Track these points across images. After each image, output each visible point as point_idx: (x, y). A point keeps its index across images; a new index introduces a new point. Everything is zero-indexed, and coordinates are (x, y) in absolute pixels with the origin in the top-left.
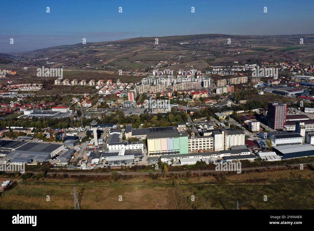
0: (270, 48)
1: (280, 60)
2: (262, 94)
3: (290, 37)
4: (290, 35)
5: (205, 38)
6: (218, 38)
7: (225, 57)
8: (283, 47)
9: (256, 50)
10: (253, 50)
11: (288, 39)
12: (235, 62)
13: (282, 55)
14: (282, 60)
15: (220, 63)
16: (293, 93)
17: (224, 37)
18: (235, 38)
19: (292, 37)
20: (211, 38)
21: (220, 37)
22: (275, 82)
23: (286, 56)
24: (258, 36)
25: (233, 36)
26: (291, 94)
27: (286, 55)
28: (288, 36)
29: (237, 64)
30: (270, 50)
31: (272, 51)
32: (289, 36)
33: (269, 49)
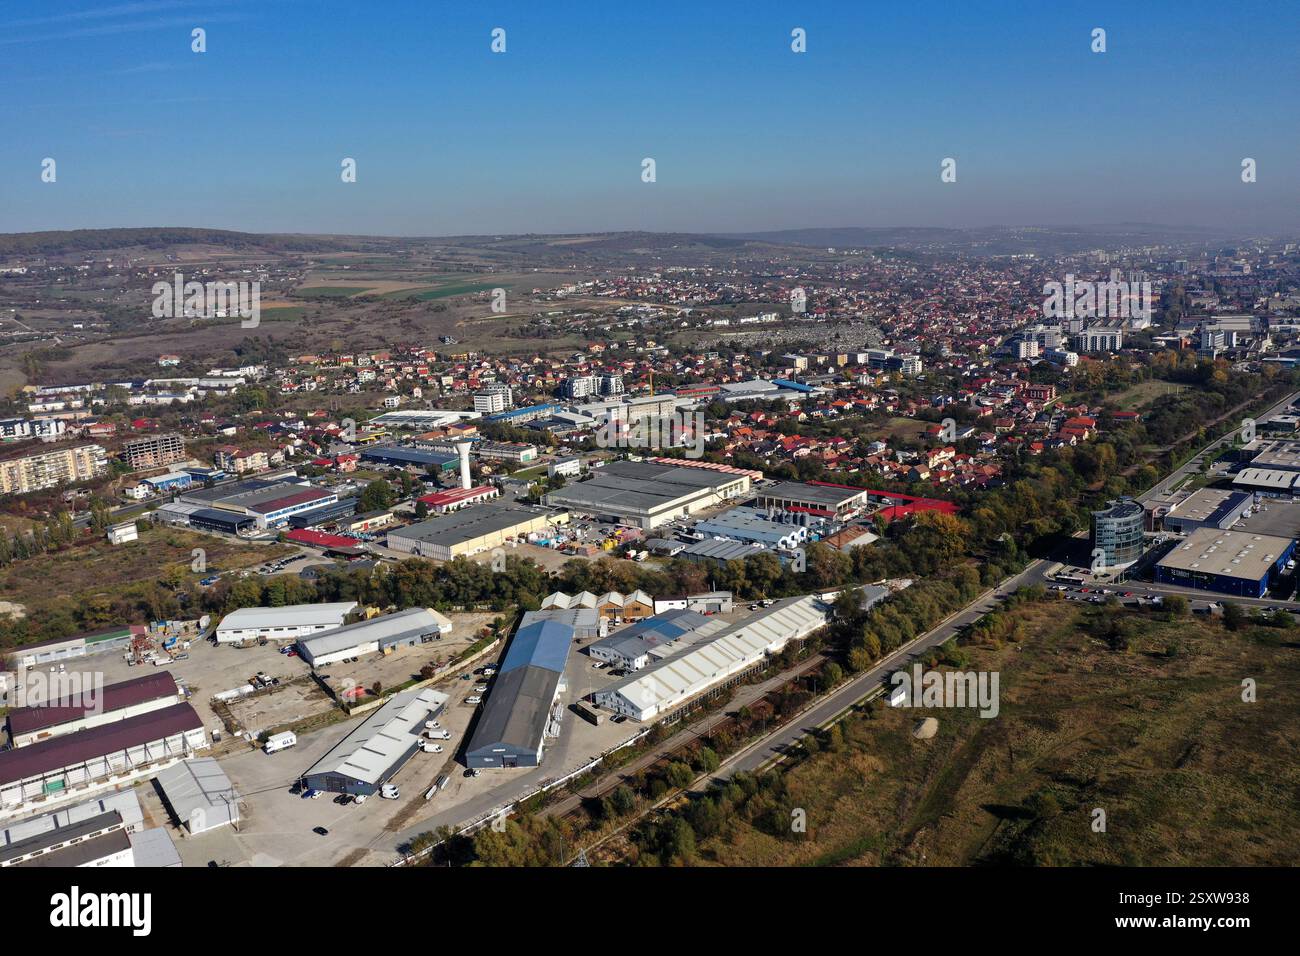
0: (368, 289)
1: (376, 342)
2: (125, 539)
3: (494, 246)
4: (498, 236)
5: (125, 244)
6: (184, 246)
7: (133, 336)
8: (429, 285)
9: (307, 300)
10: (294, 301)
11: (487, 252)
12: (163, 363)
13: (397, 320)
14: (383, 340)
15: (93, 368)
16: (279, 514)
17: (215, 241)
18: (267, 246)
19: (502, 245)
20: (152, 248)
21: (195, 241)
22: (249, 459)
23: (412, 323)
24: (379, 238)
25: (262, 236)
26: (269, 520)
27: (410, 318)
28: (492, 239)
29: (174, 369)
30: (365, 299)
31: (367, 304)
32: (494, 242)
33: (362, 294)
